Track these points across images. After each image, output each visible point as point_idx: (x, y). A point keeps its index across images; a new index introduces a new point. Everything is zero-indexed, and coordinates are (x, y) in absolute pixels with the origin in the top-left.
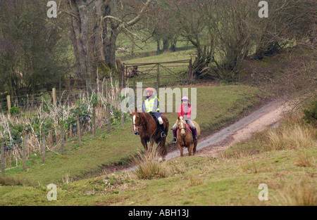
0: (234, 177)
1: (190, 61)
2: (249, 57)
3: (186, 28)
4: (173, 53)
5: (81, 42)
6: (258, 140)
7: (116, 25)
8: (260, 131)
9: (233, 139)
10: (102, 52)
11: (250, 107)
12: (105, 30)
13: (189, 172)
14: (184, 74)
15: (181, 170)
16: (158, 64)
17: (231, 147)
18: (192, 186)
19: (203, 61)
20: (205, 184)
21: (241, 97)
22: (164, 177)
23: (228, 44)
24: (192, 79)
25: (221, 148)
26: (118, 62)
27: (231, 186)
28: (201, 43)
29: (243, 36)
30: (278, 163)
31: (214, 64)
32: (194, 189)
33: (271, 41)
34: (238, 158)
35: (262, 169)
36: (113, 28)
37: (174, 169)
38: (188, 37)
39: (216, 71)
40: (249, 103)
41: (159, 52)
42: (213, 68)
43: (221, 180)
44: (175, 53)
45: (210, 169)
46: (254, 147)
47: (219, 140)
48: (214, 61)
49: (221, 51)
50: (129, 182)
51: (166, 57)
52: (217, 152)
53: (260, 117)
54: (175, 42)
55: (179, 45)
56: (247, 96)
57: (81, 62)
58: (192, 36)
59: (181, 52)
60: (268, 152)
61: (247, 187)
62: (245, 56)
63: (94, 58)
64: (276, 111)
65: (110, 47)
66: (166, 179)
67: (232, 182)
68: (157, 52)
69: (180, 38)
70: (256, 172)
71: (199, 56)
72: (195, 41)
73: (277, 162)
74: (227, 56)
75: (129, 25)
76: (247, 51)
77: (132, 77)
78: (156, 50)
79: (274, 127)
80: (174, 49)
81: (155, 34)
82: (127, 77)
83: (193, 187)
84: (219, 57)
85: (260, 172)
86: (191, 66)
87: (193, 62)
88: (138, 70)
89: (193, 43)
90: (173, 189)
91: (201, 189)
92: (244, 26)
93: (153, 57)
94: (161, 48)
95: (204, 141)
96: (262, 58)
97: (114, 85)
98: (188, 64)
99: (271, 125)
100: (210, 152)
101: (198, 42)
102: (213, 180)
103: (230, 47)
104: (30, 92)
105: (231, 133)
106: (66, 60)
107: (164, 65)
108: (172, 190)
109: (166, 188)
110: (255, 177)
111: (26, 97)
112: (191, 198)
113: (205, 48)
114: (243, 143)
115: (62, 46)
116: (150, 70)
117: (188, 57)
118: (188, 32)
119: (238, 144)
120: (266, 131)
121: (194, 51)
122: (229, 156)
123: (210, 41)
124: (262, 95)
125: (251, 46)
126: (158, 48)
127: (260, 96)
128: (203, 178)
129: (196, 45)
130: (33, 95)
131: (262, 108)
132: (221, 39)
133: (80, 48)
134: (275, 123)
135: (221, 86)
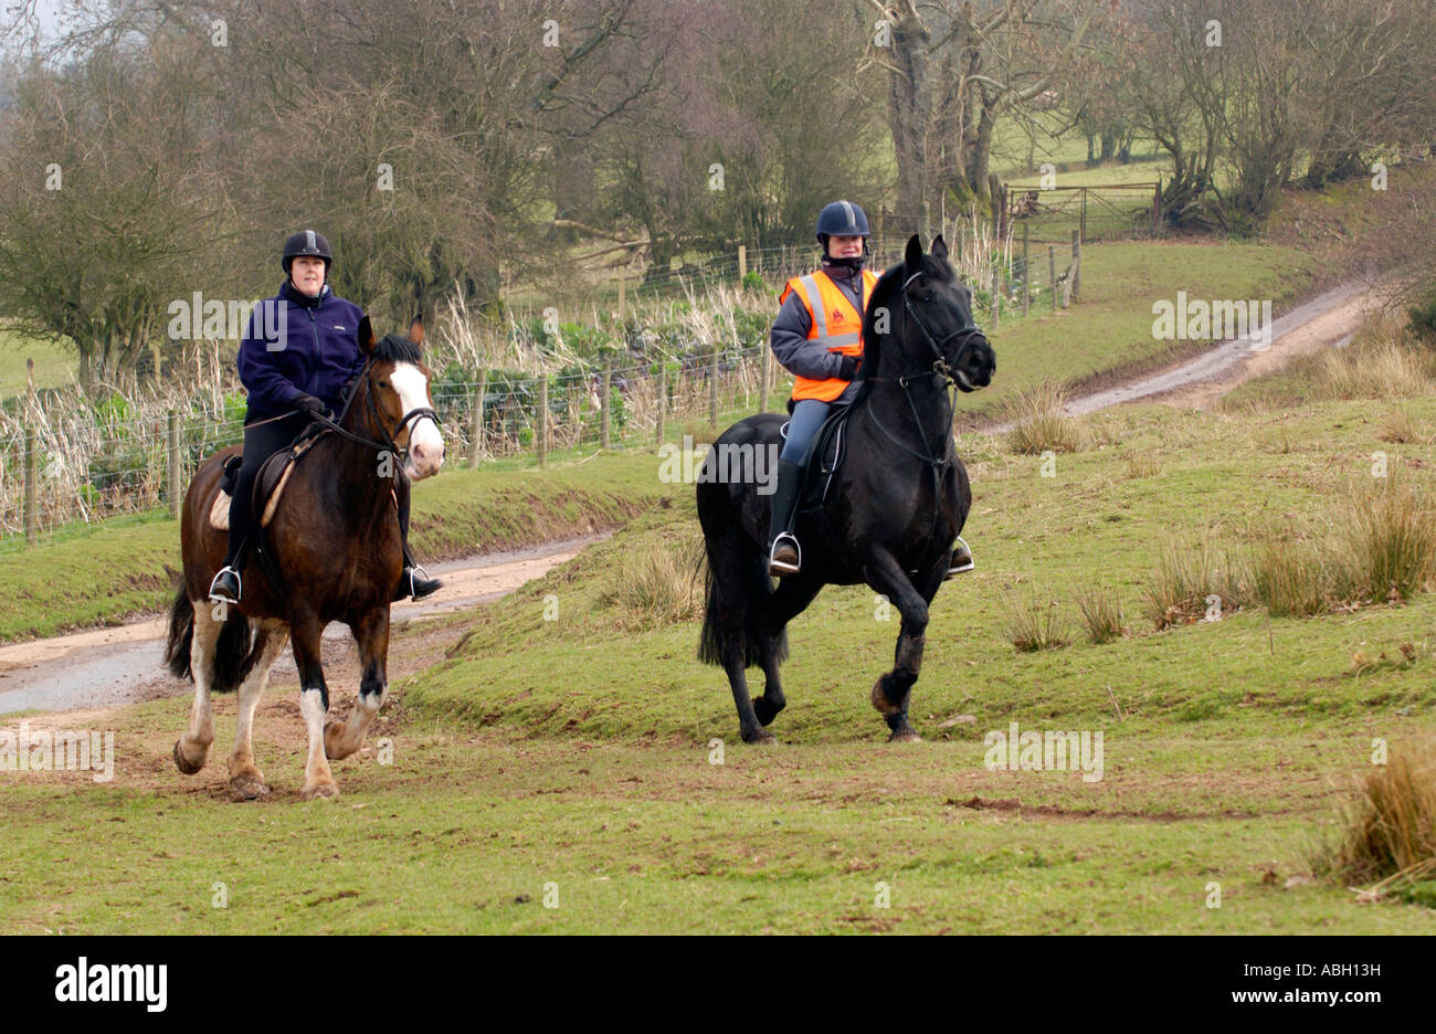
0: (1233, 462)
1: (1159, 186)
2: (1293, 182)
3: (1152, 111)
4: (1123, 167)
5: (913, 132)
6: (1302, 374)
7: (992, 96)
8: (1307, 352)
9: (1245, 368)
10: (958, 156)
11: (1289, 296)
12: (968, 108)
13: (1133, 444)
14: (1141, 217)
15: (1114, 437)
16: (1084, 189)
17: (1239, 388)
18: (1132, 477)
19: (1186, 186)
20: (1163, 474)
21: (1270, 274)
22: (1073, 450)
23: (1245, 150)
24: (1161, 225)
25: (1215, 389)
26: (993, 181)
27: (1224, 484)
28: (1186, 147)
29: (1279, 135)
30: (1340, 431)
31: (1211, 195)
32: (1135, 487)
33: (1344, 148)
34: (1249, 413)
35: (1301, 443)
36: (988, 104)
37: (1100, 433)
38: (1156, 130)
39: (1216, 212)
40: (1288, 288)
41: (1092, 163)
42: (1210, 204)
43: (1201, 465)
44: (1125, 168)
45: (1183, 437)
46: (1292, 391)
47: (1214, 369)
48: (1212, 187)
49: (1230, 167)
50: (990, 460)
51: (1105, 176)
52: (1207, 397)
53: (1310, 320)
54: (1129, 143)
55: (1137, 148)
56: (1284, 272)
57: (910, 179)
58: (1166, 130)
59: (1139, 166)
60: (1321, 404)
61: (1261, 488)
62: (1285, 181)
63: (938, 170)
64: (1347, 308)
65: (978, 146)
66: (1078, 455)
67: (1227, 474)
68: (1087, 163)
69: (1140, 132)
70: (1286, 452)
71: (1179, 176)
72: (1171, 140)
73: (1340, 426)
74: (1242, 179)
75: (1023, 99)
76: (1289, 169)
77: (1025, 216)
78: (1084, 157)
79: (1339, 345)
80: (1125, 158)
81: (1083, 121)
82: (1012, 215)
83: (1133, 482)
84: (1224, 178)
85: (1295, 450)
86: (1159, 197)
87: (1163, 189)
88: (1039, 200)
89: (1167, 145)
90: (1088, 485)
91: (1153, 487)
92: (1284, 112)
93: (1079, 174)
94: (1095, 155)
95: (1180, 371)
96: (1322, 186)
97: (979, 232)
98: (1153, 192)
99: (1333, 341)
100: (1191, 396)
101: (1178, 144)
102: (1184, 466)
103: (1250, 159)
104: (791, 239)
105: (1242, 355)
106: (875, 172)
107: (1096, 191)
108: (1084, 484)
109: (1073, 478)
110: (1282, 463)
111: (780, 252)
112: (1127, 507)
113: (1193, 158)
114: (1266, 378)
115: (867, 139)
116: (1065, 203)
117: (1153, 178)
118: (1155, 120)
119: (1255, 381)
120: (1320, 354)
121: (1168, 164)
122: (1232, 406)
123: (1205, 141)
124: (1317, 270)
125: (1299, 157)
126: (1091, 154)
127: (1312, 272)
128: (1161, 458)
129: (1175, 152)
130: (795, 248)
131: (1316, 300)
132: (1231, 139)
133: (909, 146)
134: (1341, 337)
135: (1226, 246)
